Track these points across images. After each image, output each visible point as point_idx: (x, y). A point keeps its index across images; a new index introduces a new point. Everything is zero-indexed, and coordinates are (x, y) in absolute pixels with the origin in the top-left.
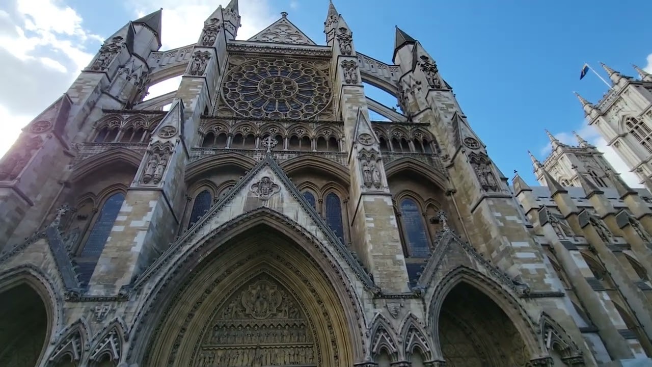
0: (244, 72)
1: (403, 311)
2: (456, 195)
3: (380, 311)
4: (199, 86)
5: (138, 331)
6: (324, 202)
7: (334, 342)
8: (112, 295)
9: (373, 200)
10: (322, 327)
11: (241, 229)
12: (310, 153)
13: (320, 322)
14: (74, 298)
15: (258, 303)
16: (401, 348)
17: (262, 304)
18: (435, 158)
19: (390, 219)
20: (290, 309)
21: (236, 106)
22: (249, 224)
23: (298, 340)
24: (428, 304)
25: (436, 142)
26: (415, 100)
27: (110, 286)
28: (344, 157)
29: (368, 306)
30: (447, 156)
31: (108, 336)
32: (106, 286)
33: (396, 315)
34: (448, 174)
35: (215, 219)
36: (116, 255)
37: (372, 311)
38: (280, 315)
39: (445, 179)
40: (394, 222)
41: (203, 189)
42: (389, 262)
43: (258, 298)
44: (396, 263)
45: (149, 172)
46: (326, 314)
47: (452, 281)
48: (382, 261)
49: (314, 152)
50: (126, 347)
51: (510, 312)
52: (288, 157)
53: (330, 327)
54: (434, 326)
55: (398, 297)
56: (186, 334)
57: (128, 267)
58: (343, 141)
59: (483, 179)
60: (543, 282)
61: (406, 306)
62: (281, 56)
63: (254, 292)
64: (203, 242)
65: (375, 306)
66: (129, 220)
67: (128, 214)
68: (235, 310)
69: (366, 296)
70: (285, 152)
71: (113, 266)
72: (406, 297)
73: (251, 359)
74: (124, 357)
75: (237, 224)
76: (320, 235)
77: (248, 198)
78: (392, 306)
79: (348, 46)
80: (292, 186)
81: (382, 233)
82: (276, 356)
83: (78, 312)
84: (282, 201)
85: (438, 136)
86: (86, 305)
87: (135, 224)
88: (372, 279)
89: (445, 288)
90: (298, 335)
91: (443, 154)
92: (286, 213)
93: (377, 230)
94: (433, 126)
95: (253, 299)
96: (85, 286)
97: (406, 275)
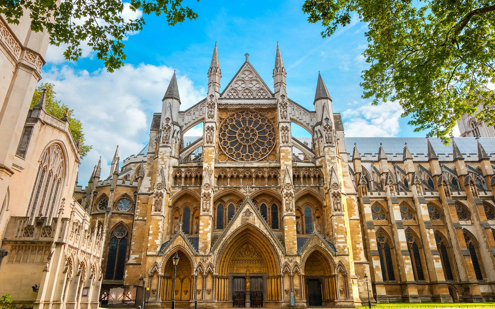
0: (228, 124)
1: (294, 260)
2: (327, 208)
3: (286, 260)
4: (213, 153)
5: (216, 265)
6: (271, 209)
7: (273, 267)
8: (206, 255)
9: (288, 218)
10: (269, 261)
11: (240, 231)
12: (265, 187)
13: (268, 259)
14: (196, 256)
15: (246, 252)
16: (291, 271)
17: (248, 252)
18: (321, 188)
19: (294, 227)
20: (258, 254)
21: (227, 151)
22: (243, 229)
23: (261, 265)
24: (302, 258)
25: (323, 178)
26: (319, 147)
27: (205, 252)
28: (279, 189)
29: (283, 258)
30: (327, 188)
31: (209, 266)
32: (204, 252)
33: (291, 262)
34: (326, 197)
35: (232, 228)
36: (203, 241)
37: (284, 260)
38: (254, 256)
39: (324, 200)
40: (295, 228)
41: (219, 203)
42: (291, 243)
43: (246, 250)
44: (294, 244)
45: (205, 207)
46: (270, 257)
47: (313, 250)
48: (289, 243)
49: (266, 187)
50: (214, 269)
51: (329, 260)
52: (255, 190)
53: (272, 262)
54: (304, 264)
55: (292, 256)
56: (225, 263)
57: (208, 245)
58: (280, 179)
59: (336, 206)
60: (344, 250)
61: (295, 259)
62: (247, 109)
63: (245, 247)
64: (229, 236)
65: (285, 259)
66: (204, 228)
67: (203, 226)
68: (238, 254)
69: (282, 255)
70: (253, 187)
71: (203, 245)
72: (296, 256)
73: (246, 270)
74: (214, 272)
75: (239, 229)
76: (268, 234)
77: (242, 219)
78: (290, 259)
79: (285, 112)
80: (257, 212)
81: (290, 232)
82: (254, 269)
83: (198, 259)
84: (254, 220)
85: (325, 175)
86: (200, 257)
87: (206, 230)
88: (285, 249)
89: (309, 253)
90: (261, 263)
91: (325, 186)
92: (256, 225)
93: (289, 231)
94: (324, 168)
95: (244, 250)
96: (197, 251)
97: (297, 248)
